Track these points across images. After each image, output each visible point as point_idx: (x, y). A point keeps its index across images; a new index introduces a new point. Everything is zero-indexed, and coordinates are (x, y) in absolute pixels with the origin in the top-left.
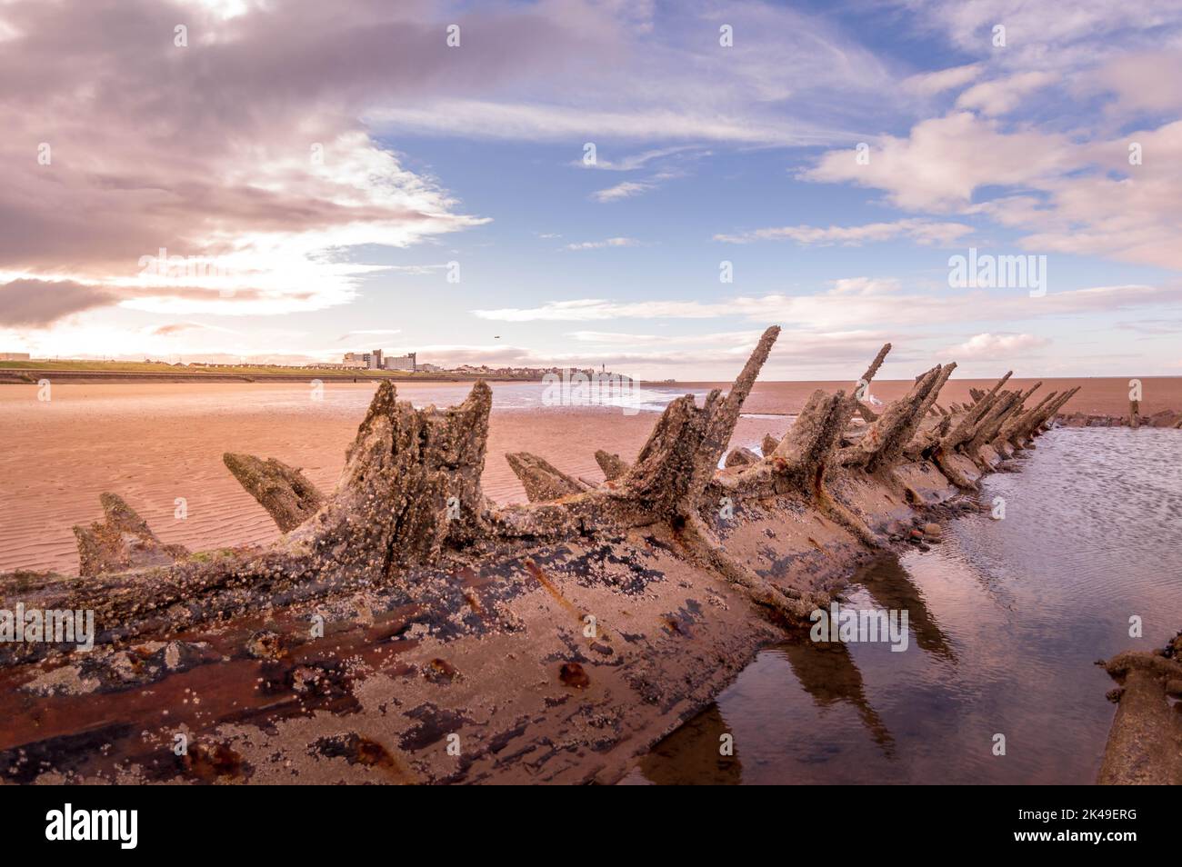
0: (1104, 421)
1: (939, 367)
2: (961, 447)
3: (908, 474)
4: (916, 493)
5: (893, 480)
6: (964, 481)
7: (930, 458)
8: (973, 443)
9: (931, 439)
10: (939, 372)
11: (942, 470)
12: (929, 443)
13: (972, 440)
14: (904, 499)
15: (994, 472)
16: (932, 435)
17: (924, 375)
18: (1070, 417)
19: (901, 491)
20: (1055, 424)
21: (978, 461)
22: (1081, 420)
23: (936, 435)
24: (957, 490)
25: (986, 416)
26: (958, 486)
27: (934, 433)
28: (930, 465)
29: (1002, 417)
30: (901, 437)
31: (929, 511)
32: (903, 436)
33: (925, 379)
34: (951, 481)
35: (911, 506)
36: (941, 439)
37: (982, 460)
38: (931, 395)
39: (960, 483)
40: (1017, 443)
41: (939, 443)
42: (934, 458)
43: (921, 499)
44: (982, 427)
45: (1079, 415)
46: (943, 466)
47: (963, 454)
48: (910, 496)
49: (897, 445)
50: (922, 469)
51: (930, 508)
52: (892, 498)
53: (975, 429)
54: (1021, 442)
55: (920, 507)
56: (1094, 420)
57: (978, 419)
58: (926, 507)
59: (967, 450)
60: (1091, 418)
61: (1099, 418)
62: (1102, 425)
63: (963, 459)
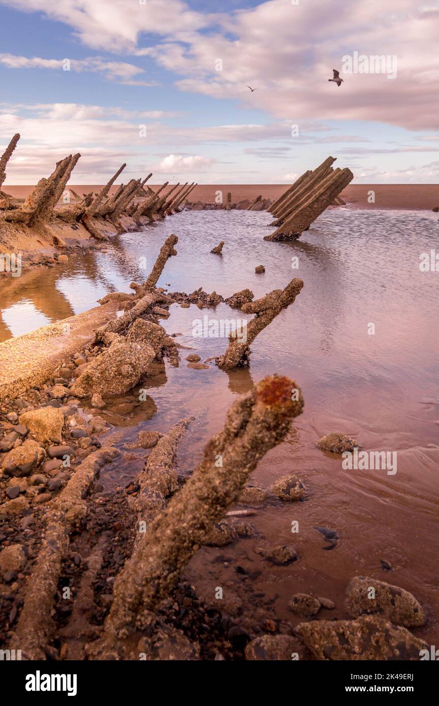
0: (213, 206)
1: (71, 156)
2: (107, 216)
3: (60, 229)
4: (61, 240)
5: (45, 232)
6: (100, 235)
7: (80, 221)
8: (114, 214)
9: (80, 209)
10: (70, 160)
11: (87, 229)
12: (79, 211)
13: (113, 212)
14: (52, 243)
15: (127, 232)
16: (80, 206)
17: (61, 161)
18: (194, 205)
19: (51, 239)
20: (185, 209)
21: (117, 225)
22: (200, 206)
23: (83, 206)
24: (95, 240)
25: (121, 196)
26: (97, 238)
27: (82, 204)
28: (79, 225)
29: (131, 197)
30: (48, 203)
31: (67, 250)
32: (50, 202)
33: (62, 163)
34: (93, 235)
35: (56, 248)
36: (86, 209)
37: (120, 224)
38: (65, 175)
39: (98, 236)
40: (152, 217)
41: (85, 211)
42: (83, 221)
43: (63, 243)
44: (119, 203)
45: (199, 203)
46: (88, 226)
47: (108, 221)
48: (56, 241)
49: (47, 208)
50: (72, 228)
51: (69, 248)
52: (42, 243)
53: (115, 204)
54: (155, 217)
55: (62, 248)
56: (207, 206)
57: (117, 198)
58: (66, 247)
59: (111, 219)
60: (206, 205)
61: (210, 205)
62: (211, 209)
63: (107, 224)
